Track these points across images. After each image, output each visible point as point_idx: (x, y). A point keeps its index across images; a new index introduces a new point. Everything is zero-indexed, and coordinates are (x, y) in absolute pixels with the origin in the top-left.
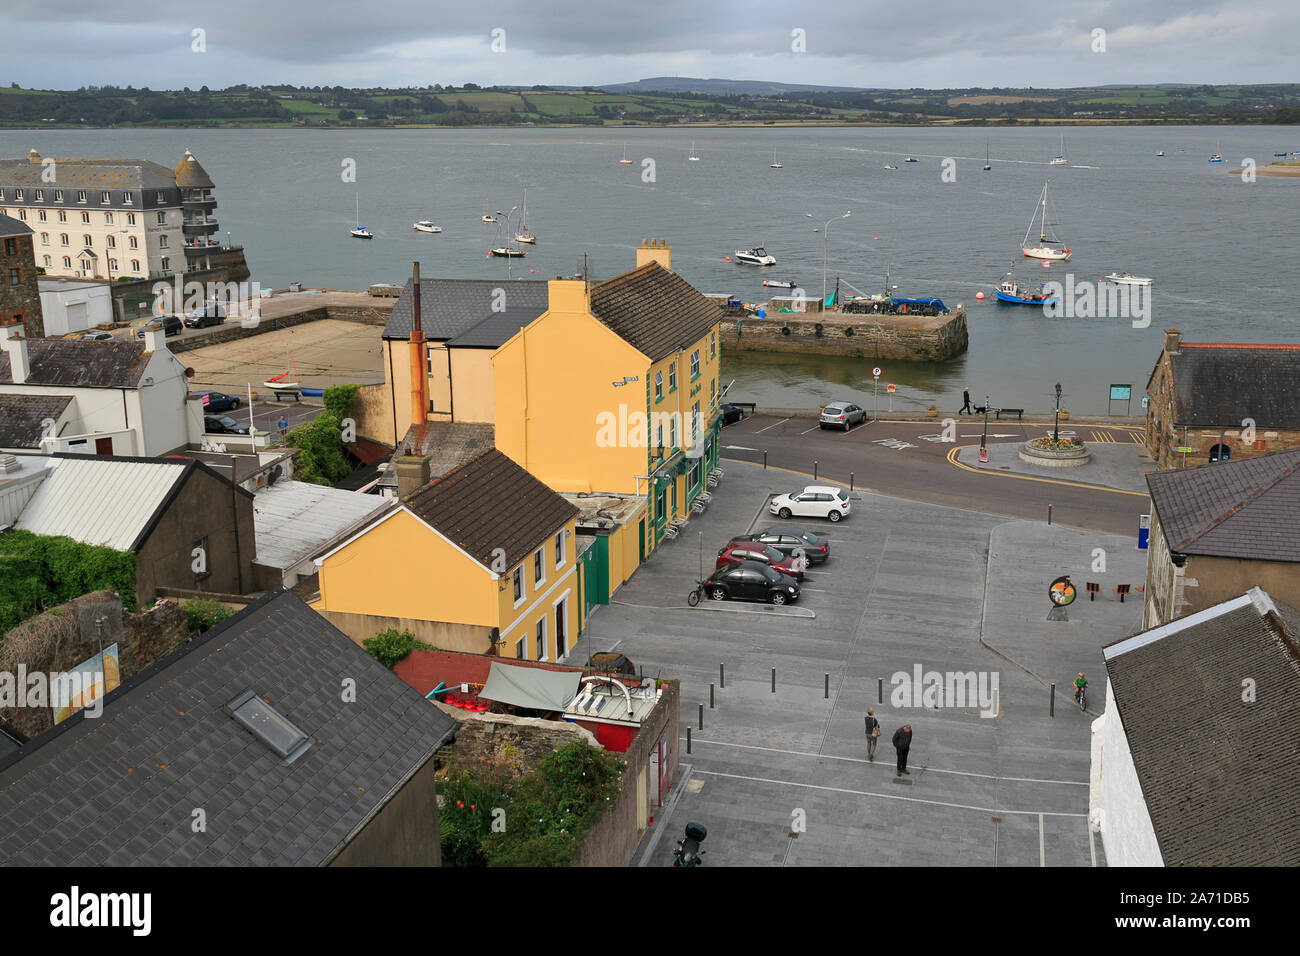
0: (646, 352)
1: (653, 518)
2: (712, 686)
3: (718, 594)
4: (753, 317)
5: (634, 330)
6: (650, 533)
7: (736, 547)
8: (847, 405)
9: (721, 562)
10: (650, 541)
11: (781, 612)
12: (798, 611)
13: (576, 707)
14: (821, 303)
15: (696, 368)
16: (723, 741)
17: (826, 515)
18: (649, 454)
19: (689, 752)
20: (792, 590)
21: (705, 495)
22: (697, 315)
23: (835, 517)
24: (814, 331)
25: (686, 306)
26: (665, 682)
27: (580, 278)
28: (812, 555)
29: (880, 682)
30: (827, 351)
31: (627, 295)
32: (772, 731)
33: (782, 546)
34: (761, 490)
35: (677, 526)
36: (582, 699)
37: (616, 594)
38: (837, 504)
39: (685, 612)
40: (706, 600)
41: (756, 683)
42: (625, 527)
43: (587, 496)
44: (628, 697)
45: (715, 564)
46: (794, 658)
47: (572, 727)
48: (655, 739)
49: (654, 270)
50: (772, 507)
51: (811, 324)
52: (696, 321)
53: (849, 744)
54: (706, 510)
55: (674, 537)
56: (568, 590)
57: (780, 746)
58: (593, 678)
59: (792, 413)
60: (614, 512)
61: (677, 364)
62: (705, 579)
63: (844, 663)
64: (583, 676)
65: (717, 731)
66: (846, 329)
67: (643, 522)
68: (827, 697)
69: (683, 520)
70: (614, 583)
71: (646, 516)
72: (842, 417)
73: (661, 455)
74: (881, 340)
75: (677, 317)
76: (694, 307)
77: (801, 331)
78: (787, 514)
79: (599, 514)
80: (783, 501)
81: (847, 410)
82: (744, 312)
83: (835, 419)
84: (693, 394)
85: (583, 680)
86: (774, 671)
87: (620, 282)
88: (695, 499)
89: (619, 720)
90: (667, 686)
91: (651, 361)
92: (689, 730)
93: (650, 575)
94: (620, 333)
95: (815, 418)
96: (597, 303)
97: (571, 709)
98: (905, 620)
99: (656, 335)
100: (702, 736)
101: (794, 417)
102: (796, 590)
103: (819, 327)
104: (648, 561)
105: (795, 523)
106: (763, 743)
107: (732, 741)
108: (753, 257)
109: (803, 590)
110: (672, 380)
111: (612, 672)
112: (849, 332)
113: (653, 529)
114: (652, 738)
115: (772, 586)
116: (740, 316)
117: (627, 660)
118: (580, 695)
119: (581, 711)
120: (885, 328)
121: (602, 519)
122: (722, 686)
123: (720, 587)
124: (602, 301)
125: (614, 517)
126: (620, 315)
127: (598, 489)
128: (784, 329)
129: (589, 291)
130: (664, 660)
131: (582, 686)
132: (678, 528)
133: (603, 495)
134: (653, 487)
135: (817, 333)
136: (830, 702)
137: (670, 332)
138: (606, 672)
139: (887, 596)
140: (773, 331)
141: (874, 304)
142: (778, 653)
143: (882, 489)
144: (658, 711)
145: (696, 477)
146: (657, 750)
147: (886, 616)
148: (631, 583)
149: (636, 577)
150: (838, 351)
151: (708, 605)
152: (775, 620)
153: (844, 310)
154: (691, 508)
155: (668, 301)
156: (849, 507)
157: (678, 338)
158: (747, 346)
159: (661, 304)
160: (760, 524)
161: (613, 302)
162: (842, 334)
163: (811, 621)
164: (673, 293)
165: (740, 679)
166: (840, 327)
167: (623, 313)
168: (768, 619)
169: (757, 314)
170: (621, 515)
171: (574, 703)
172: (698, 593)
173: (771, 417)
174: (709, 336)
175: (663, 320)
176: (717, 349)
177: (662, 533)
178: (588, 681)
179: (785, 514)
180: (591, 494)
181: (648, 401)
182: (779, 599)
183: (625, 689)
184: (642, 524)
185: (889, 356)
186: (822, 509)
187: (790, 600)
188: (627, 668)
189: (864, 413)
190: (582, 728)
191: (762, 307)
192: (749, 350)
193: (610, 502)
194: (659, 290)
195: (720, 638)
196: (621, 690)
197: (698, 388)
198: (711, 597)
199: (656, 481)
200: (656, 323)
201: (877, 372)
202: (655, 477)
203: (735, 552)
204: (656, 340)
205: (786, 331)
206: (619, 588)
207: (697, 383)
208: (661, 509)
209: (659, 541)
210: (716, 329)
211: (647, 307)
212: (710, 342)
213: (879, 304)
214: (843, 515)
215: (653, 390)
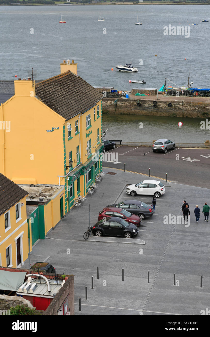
0: (63, 115)
1: (67, 196)
2: (92, 278)
3: (99, 233)
4: (123, 98)
5: (57, 105)
6: (66, 204)
7: (109, 210)
8: (166, 140)
9: (101, 217)
10: (66, 208)
11: (128, 241)
12: (137, 241)
13: (23, 289)
14: (156, 91)
15: (89, 123)
16: (97, 305)
17: (153, 194)
18: (65, 165)
19: (80, 310)
20: (134, 231)
21: (94, 185)
22: (90, 97)
23: (158, 195)
24: (153, 104)
25: (84, 93)
26: (67, 276)
27: (30, 79)
28: (145, 214)
29: (174, 275)
30: (159, 114)
31: (54, 87)
32: (121, 299)
33: (130, 209)
34: (122, 182)
35: (80, 200)
36: (26, 285)
37: (48, 234)
38: (158, 189)
39: (82, 242)
40: (92, 236)
41: (114, 276)
42: (52, 201)
43: (35, 186)
44: (48, 284)
45: (97, 219)
46: (134, 264)
47: (20, 299)
48: (61, 304)
49: (69, 76)
50: (127, 191)
51: (151, 101)
52: (89, 100)
53: (158, 305)
54: (95, 192)
55: (78, 206)
56: (23, 232)
57: (125, 306)
58: (31, 275)
59: (140, 145)
60: (47, 194)
61: (79, 121)
62: (92, 226)
63: (158, 266)
64: (27, 274)
65: (95, 300)
66: (168, 103)
67: (62, 198)
68: (149, 282)
69: (83, 197)
70: (47, 229)
71: (64, 195)
72: (163, 147)
73: (71, 166)
74: (185, 108)
75: (79, 98)
76: (88, 93)
77: (146, 105)
78: (134, 194)
79: (40, 195)
80: (132, 187)
81: (166, 143)
82: (119, 96)
83: (160, 147)
84: (87, 135)
85: (27, 276)
86: (123, 270)
87: (52, 81)
88: (89, 187)
89: (43, 295)
90: (68, 278)
91: (65, 120)
92: (80, 299)
93: (66, 224)
94: (50, 106)
95: (151, 147)
96: (39, 92)
97: (20, 290)
98: (189, 245)
99: (68, 107)
100: (87, 303)
101: (141, 146)
102: (136, 231)
103: (155, 102)
104: (65, 218)
105: (138, 198)
106: (116, 305)
107: (101, 305)
108: (127, 68)
109: (140, 231)
110: (77, 129)
111: (41, 272)
112: (170, 105)
113: (68, 202)
114: (59, 303)
115: (125, 229)
116: (117, 97)
117: (51, 266)
118: (25, 283)
119: (25, 291)
120: (187, 103)
121: (41, 197)
122: (98, 278)
123: (100, 230)
124: (41, 90)
125: (47, 196)
126: (50, 97)
127: (40, 183)
128: (138, 104)
129: (34, 86)
130: (70, 266)
131: (26, 279)
132: (80, 201)
133: (43, 185)
134: (67, 182)
135: (154, 106)
136: (150, 285)
137: (76, 105)
138: (38, 272)
139: (181, 233)
140: (133, 105)
141: (182, 91)
142: (126, 261)
143: (181, 181)
144: (62, 291)
145: (90, 176)
146: (62, 309)
147: (179, 243)
148: (56, 228)
149: (58, 226)
150: (165, 114)
151: (93, 239)
152: (126, 245)
153: (167, 94)
154: (87, 191)
155: (75, 90)
156: (164, 190)
157: (79, 108)
158: (120, 112)
159: (72, 92)
160: (121, 199)
161: (47, 91)
162: (166, 106)
163: (143, 246)
164: (78, 86)
165: (107, 274)
166: (165, 103)
167: (52, 96)
168: (122, 245)
169: (125, 96)
170: (51, 195)
171: (21, 287)
172: (88, 233)
173: (129, 146)
174: (96, 107)
175: (72, 99)
176: (101, 113)
177: (72, 204)
178: (29, 276)
179: (133, 194)
180: (37, 185)
181: (64, 139)
182: (128, 235)
183: (47, 280)
184: (62, 200)
185: (189, 116)
186: (151, 191)
187: (133, 236)
188: (51, 270)
189: (174, 144)
190: (24, 299)
191: (127, 93)
192: (121, 114)
193: (46, 189)
194: (71, 85)
195: (98, 255)
196: (45, 280)
197: (91, 133)
198: (95, 235)
199: (68, 178)
200: (69, 101)
201: (180, 124)
202: (68, 177)
203: (107, 213)
204: (68, 109)
205: (139, 105)
206: (50, 231)
207: (90, 130)
208: (72, 193)
209: (71, 208)
210: (100, 104)
211: (64, 93)
212: (96, 110)
213: (184, 91)
214: (161, 194)
215: (67, 134)
